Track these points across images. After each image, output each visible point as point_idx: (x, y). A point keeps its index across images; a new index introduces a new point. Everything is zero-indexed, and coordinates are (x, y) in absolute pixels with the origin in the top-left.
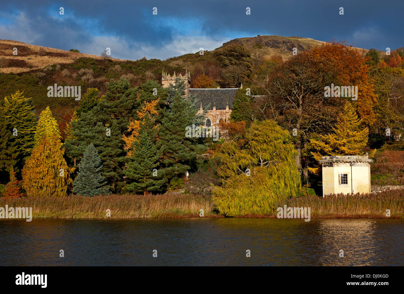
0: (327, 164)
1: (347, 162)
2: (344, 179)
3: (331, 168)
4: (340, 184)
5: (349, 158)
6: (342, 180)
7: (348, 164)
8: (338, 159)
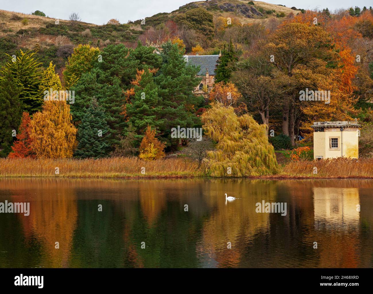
0: (319, 129)
1: (337, 127)
2: (334, 143)
3: (322, 133)
4: (331, 148)
5: (339, 123)
6: (332, 144)
7: (339, 129)
8: (329, 125)
